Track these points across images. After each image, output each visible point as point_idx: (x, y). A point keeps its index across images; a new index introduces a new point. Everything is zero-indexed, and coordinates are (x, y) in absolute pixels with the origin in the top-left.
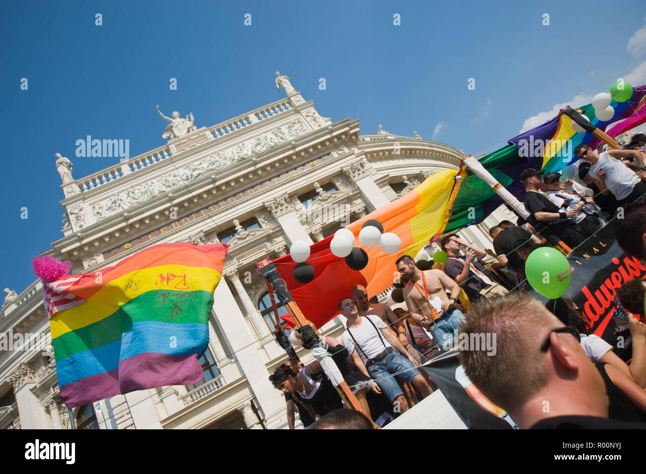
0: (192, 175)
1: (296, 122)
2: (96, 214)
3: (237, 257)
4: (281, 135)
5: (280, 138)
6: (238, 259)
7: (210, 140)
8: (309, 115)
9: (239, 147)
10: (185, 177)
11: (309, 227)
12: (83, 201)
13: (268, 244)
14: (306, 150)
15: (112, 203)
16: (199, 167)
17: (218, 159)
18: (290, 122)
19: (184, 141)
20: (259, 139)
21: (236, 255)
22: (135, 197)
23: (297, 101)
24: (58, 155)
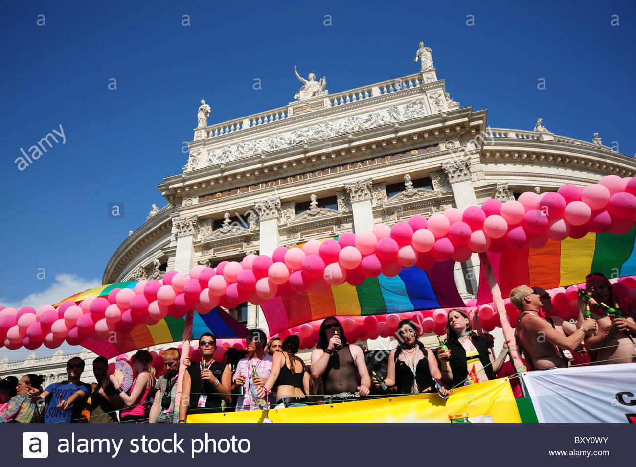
0: (294, 141)
1: (418, 102)
2: (209, 160)
3: (302, 232)
4: (395, 115)
5: (393, 117)
6: (302, 235)
7: (326, 108)
8: (434, 96)
9: (348, 120)
10: (288, 142)
11: (382, 221)
12: (204, 146)
13: (335, 227)
14: (409, 137)
15: (223, 153)
16: (305, 134)
17: (324, 129)
18: (411, 101)
19: (302, 105)
20: (371, 115)
21: (301, 230)
22: (242, 152)
23: (429, 79)
24: (203, 101)
